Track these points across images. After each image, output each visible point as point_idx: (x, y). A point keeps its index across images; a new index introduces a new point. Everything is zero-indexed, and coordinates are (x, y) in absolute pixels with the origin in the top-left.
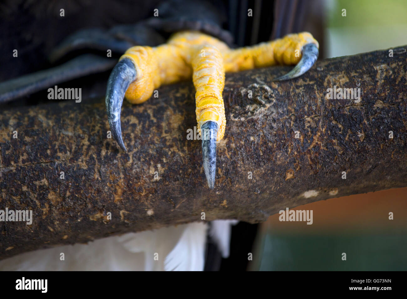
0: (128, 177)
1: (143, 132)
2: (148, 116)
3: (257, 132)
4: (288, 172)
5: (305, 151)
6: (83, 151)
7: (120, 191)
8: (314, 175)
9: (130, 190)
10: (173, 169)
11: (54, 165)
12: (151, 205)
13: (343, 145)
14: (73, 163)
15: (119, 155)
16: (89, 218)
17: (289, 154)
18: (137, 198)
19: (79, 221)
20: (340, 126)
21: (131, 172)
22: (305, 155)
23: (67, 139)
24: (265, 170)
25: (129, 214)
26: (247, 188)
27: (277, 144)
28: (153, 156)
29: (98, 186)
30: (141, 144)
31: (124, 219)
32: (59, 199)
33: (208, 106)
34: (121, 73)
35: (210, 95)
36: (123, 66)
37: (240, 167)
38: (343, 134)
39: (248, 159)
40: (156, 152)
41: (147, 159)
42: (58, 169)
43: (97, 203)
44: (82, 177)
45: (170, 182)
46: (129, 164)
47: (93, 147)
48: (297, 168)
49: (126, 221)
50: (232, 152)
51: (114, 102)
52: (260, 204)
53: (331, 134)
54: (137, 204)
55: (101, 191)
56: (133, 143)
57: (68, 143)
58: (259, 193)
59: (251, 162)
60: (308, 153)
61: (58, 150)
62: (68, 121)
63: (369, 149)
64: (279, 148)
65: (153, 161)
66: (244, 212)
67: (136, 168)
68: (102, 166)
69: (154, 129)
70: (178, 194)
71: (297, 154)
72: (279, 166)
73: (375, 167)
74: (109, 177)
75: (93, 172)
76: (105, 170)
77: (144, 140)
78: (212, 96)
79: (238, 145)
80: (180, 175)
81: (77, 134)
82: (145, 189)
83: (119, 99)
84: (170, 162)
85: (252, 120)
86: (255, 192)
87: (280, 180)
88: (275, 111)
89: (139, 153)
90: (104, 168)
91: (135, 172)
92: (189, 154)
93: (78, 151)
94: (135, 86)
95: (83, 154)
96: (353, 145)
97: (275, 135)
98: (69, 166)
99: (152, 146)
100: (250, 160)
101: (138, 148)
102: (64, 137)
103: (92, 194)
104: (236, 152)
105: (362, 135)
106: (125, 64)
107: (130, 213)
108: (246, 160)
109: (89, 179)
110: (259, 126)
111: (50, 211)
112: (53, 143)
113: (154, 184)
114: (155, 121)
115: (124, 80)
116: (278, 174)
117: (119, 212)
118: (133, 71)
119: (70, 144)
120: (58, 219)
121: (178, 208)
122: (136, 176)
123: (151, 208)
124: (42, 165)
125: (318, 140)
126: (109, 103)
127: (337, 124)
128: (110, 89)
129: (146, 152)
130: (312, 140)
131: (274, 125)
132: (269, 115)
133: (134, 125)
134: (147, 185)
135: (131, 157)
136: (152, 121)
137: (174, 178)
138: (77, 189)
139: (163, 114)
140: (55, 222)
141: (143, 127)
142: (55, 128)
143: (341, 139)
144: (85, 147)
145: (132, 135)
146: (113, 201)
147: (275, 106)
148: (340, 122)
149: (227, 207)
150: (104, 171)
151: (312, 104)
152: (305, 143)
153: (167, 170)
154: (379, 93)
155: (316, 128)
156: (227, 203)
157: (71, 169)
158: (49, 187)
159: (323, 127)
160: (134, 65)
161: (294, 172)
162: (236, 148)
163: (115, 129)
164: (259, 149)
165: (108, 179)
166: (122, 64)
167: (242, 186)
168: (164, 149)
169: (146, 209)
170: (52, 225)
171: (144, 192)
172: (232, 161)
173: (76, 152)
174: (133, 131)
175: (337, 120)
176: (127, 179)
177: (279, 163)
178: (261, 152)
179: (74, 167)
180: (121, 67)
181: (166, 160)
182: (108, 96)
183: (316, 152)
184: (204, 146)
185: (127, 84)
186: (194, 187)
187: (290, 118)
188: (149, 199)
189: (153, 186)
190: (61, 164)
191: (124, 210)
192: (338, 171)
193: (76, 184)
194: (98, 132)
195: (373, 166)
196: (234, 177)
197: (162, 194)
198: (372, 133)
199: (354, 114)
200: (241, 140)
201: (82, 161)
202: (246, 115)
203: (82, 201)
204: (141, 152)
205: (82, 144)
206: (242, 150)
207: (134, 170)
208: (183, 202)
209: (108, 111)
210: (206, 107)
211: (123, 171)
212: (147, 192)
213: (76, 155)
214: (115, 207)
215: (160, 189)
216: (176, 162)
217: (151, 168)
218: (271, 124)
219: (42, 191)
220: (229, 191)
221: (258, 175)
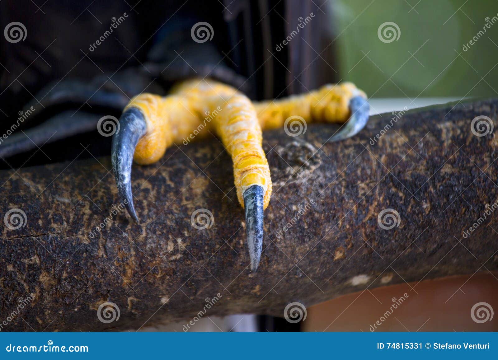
0: (141, 254)
1: (157, 198)
2: (164, 180)
3: (300, 200)
4: (338, 250)
5: (360, 224)
6: (84, 222)
7: (129, 272)
8: (368, 255)
9: (142, 270)
10: (197, 244)
11: (48, 238)
12: (167, 290)
13: (405, 217)
14: (71, 237)
15: (129, 227)
16: (89, 307)
17: (340, 227)
18: (151, 280)
19: (76, 310)
20: (401, 194)
21: (145, 248)
22: (359, 229)
23: (63, 207)
24: (310, 248)
25: (138, 303)
26: (287, 269)
27: (325, 215)
28: (172, 229)
29: (103, 266)
30: (157, 214)
31: (132, 308)
32: (53, 282)
33: (251, 167)
34: (129, 124)
35: (252, 153)
36: (131, 117)
37: (280, 243)
38: (404, 204)
39: (290, 233)
40: (175, 223)
41: (164, 231)
42: (53, 244)
43: (100, 286)
44: (82, 254)
45: (193, 261)
46: (142, 238)
47: (96, 216)
48: (349, 245)
49: (133, 311)
50: (270, 225)
51: (123, 159)
52: (299, 291)
53: (390, 204)
54: (150, 289)
55: (106, 272)
56: (146, 212)
57: (65, 211)
58: (301, 276)
59: (294, 237)
60: (362, 227)
61: (52, 220)
62: (62, 186)
63: (435, 223)
64: (328, 219)
65: (173, 234)
66: (279, 302)
67: (150, 243)
68: (108, 241)
69: (171, 195)
70: (202, 276)
71: (349, 228)
72: (327, 242)
73: (441, 246)
74: (117, 253)
75: (96, 248)
76: (112, 245)
77: (159, 208)
78: (254, 155)
79: (278, 215)
80: (205, 252)
81: (75, 200)
82: (161, 269)
83: (129, 155)
84: (193, 236)
85: (295, 186)
86: (295, 275)
87: (327, 259)
88: (321, 174)
89: (154, 224)
90: (110, 242)
91: (149, 248)
92: (217, 226)
93: (78, 221)
94: (146, 141)
95: (83, 225)
96: (417, 218)
97: (323, 204)
98: (66, 239)
99: (170, 216)
100: (292, 233)
101: (152, 218)
102: (59, 205)
103: (95, 276)
104: (276, 224)
105: (428, 206)
106: (132, 114)
107: (140, 301)
108: (288, 234)
109: (92, 256)
110: (303, 192)
111: (41, 297)
112: (46, 212)
113: (173, 263)
114: (172, 185)
115: (133, 133)
116: (325, 253)
117: (127, 299)
118: (142, 123)
119: (67, 213)
120: (51, 307)
121: (200, 295)
122: (151, 253)
123: (167, 294)
124: (32, 238)
125: (374, 211)
126: (117, 161)
127: (397, 192)
128: (117, 144)
129: (164, 223)
130: (368, 211)
131: (322, 192)
132: (315, 180)
133: (146, 191)
134: (163, 265)
135: (144, 229)
136: (169, 186)
137: (197, 255)
138: (77, 268)
139: (182, 178)
140: (46, 311)
141: (158, 192)
142: (46, 193)
143: (402, 211)
144: (86, 217)
145: (145, 203)
146: (121, 285)
147: (322, 168)
148: (400, 190)
149: (259, 294)
150: (110, 247)
151: (366, 167)
152: (359, 215)
153: (189, 245)
154: (447, 155)
155: (372, 196)
156: (260, 289)
157: (69, 244)
158: (40, 266)
159: (380, 195)
160: (143, 115)
161: (344, 251)
162: (275, 219)
163: (126, 193)
164: (304, 220)
165: (115, 256)
166: (129, 114)
167: (281, 267)
168: (185, 219)
169: (160, 295)
170: (41, 315)
171: (160, 274)
172: (270, 235)
173: (74, 223)
174: (146, 198)
175: (398, 186)
176: (140, 256)
177: (326, 238)
178: (305, 224)
179: (73, 242)
180: (128, 117)
181: (188, 234)
182: (115, 153)
183: (372, 226)
184: (249, 216)
185: (137, 138)
186: (223, 268)
187: (340, 183)
188: (166, 282)
189: (171, 266)
190: (57, 238)
191: (134, 296)
192: (397, 250)
193: (76, 262)
194: (102, 198)
195: (438, 245)
196: (271, 256)
197: (182, 276)
198: (439, 204)
199: (418, 180)
200: (281, 209)
201: (83, 234)
202: (286, 179)
203: (82, 284)
204: (157, 223)
205: (81, 213)
206: (283, 221)
207: (148, 246)
208: (207, 287)
209: (116, 171)
210: (248, 169)
211: (135, 247)
212: (164, 273)
213: (75, 227)
214: (122, 293)
215: (180, 269)
216: (200, 235)
217: (169, 243)
218: (317, 190)
219: (32, 271)
220: (265, 274)
221: (302, 254)
